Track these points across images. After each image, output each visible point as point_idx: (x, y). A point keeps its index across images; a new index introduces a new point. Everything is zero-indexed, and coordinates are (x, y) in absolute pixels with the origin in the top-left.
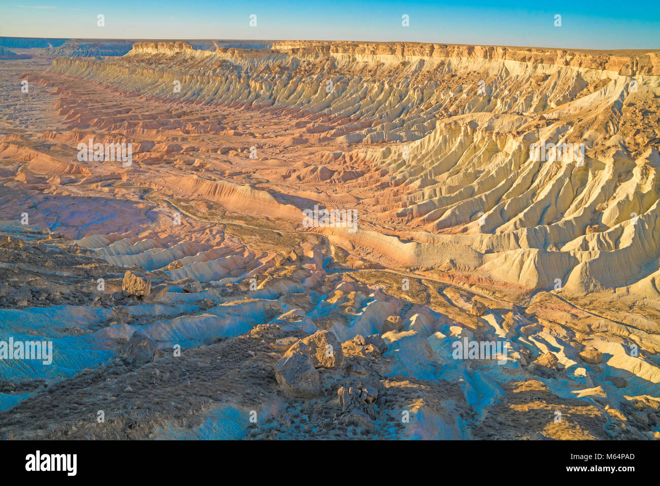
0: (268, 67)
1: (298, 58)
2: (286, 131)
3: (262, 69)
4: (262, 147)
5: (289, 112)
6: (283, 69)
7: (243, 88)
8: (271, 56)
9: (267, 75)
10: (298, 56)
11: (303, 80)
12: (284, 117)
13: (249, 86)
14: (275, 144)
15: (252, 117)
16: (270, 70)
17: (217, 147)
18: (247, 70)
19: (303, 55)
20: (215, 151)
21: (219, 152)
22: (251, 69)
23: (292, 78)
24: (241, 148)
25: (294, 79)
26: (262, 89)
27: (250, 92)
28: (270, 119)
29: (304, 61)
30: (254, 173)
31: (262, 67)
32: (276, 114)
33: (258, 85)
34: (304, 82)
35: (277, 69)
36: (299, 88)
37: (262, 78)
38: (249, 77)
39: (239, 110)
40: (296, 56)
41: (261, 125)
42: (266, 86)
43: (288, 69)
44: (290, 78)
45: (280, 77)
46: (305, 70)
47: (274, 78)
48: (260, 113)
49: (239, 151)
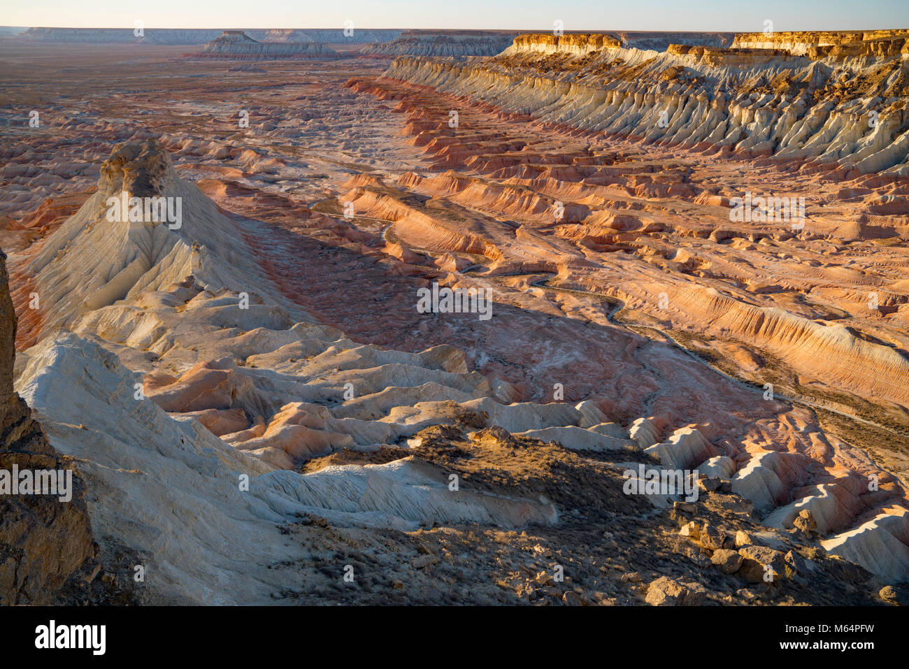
0: (764, 81)
1: (827, 64)
2: (821, 205)
3: (752, 85)
4: (794, 236)
5: (815, 168)
6: (795, 86)
7: (716, 117)
8: (771, 60)
9: (763, 96)
10: (827, 62)
11: (840, 106)
12: (806, 177)
13: (726, 114)
14: (819, 232)
15: (743, 173)
16: (768, 87)
17: (706, 228)
18: (724, 85)
19: (840, 59)
20: (705, 234)
21: (712, 237)
22: (731, 85)
23: (815, 103)
24: (754, 235)
25: (820, 106)
26: (753, 121)
27: (728, 126)
28: (780, 179)
29: (840, 71)
30: (808, 292)
31: (753, 81)
32: (787, 169)
33: (746, 114)
34: (841, 111)
35: (784, 85)
36: (831, 122)
37: (753, 101)
38: (727, 100)
39: (713, 157)
40: (822, 61)
41: (767, 190)
42: (761, 116)
43: (806, 85)
44: (810, 102)
45: (789, 101)
46: (843, 89)
47: (778, 101)
48: (756, 165)
49: (751, 239)
